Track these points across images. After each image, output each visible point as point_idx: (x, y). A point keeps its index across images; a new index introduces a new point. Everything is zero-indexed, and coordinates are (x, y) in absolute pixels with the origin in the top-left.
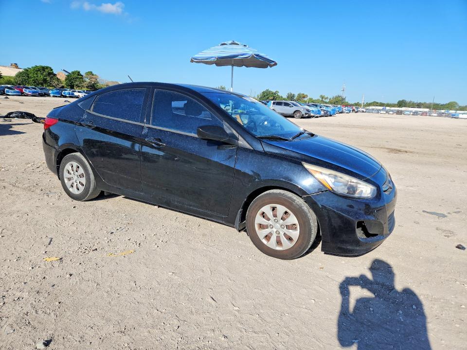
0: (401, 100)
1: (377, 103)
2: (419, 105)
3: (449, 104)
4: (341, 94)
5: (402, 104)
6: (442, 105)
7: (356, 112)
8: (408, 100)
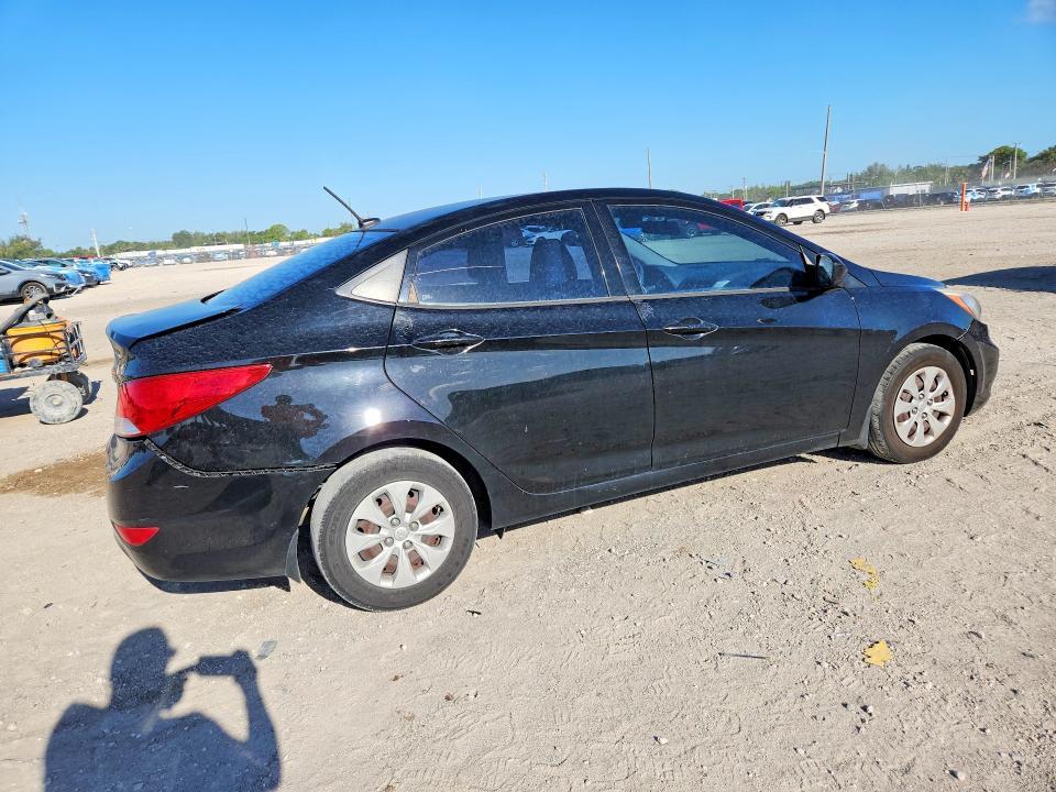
0: (178, 231)
1: (127, 244)
2: (219, 239)
3: (271, 230)
4: (22, 232)
5: (182, 240)
6: (260, 234)
7: (121, 269)
8: (192, 231)
